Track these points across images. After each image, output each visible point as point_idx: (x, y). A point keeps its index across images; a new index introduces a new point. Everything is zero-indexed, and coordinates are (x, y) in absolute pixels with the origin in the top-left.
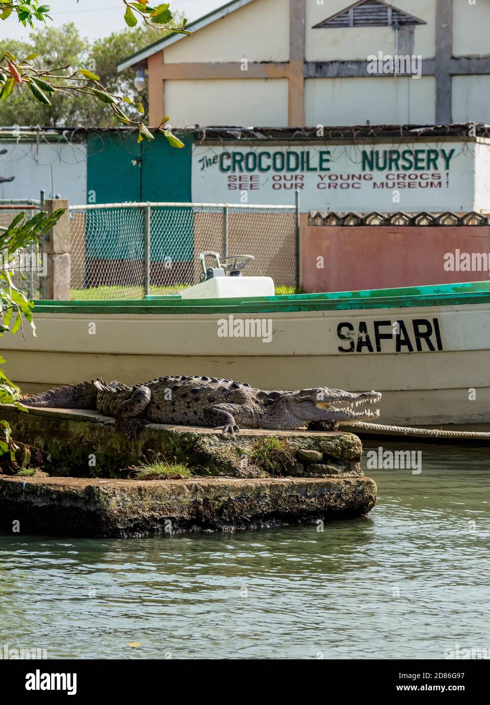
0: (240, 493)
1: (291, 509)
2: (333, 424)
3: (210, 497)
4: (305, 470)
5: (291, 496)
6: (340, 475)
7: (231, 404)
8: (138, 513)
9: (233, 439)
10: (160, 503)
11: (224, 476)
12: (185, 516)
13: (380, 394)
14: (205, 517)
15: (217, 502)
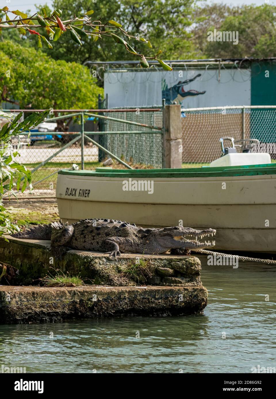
0: (106, 296)
1: (144, 307)
2: (186, 251)
3: (85, 298)
4: (161, 281)
5: (143, 298)
6: (183, 285)
7: (119, 237)
8: (32, 309)
9: (116, 261)
10: (48, 302)
11: (104, 284)
12: (66, 311)
13: (215, 231)
14: (81, 312)
15: (90, 302)
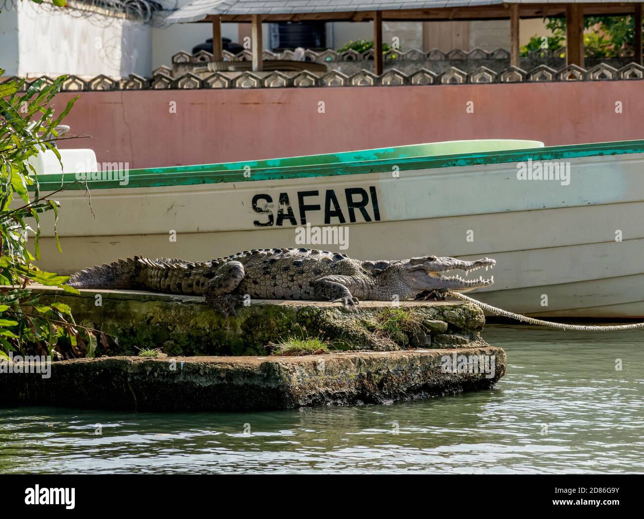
0: (396, 366)
1: (438, 381)
3: (372, 371)
4: (432, 341)
6: (469, 345)
7: (341, 276)
8: (316, 389)
9: (355, 312)
10: (332, 378)
11: (361, 349)
12: (353, 391)
13: (494, 261)
14: (369, 391)
15: (377, 376)
